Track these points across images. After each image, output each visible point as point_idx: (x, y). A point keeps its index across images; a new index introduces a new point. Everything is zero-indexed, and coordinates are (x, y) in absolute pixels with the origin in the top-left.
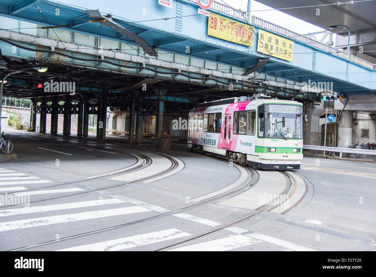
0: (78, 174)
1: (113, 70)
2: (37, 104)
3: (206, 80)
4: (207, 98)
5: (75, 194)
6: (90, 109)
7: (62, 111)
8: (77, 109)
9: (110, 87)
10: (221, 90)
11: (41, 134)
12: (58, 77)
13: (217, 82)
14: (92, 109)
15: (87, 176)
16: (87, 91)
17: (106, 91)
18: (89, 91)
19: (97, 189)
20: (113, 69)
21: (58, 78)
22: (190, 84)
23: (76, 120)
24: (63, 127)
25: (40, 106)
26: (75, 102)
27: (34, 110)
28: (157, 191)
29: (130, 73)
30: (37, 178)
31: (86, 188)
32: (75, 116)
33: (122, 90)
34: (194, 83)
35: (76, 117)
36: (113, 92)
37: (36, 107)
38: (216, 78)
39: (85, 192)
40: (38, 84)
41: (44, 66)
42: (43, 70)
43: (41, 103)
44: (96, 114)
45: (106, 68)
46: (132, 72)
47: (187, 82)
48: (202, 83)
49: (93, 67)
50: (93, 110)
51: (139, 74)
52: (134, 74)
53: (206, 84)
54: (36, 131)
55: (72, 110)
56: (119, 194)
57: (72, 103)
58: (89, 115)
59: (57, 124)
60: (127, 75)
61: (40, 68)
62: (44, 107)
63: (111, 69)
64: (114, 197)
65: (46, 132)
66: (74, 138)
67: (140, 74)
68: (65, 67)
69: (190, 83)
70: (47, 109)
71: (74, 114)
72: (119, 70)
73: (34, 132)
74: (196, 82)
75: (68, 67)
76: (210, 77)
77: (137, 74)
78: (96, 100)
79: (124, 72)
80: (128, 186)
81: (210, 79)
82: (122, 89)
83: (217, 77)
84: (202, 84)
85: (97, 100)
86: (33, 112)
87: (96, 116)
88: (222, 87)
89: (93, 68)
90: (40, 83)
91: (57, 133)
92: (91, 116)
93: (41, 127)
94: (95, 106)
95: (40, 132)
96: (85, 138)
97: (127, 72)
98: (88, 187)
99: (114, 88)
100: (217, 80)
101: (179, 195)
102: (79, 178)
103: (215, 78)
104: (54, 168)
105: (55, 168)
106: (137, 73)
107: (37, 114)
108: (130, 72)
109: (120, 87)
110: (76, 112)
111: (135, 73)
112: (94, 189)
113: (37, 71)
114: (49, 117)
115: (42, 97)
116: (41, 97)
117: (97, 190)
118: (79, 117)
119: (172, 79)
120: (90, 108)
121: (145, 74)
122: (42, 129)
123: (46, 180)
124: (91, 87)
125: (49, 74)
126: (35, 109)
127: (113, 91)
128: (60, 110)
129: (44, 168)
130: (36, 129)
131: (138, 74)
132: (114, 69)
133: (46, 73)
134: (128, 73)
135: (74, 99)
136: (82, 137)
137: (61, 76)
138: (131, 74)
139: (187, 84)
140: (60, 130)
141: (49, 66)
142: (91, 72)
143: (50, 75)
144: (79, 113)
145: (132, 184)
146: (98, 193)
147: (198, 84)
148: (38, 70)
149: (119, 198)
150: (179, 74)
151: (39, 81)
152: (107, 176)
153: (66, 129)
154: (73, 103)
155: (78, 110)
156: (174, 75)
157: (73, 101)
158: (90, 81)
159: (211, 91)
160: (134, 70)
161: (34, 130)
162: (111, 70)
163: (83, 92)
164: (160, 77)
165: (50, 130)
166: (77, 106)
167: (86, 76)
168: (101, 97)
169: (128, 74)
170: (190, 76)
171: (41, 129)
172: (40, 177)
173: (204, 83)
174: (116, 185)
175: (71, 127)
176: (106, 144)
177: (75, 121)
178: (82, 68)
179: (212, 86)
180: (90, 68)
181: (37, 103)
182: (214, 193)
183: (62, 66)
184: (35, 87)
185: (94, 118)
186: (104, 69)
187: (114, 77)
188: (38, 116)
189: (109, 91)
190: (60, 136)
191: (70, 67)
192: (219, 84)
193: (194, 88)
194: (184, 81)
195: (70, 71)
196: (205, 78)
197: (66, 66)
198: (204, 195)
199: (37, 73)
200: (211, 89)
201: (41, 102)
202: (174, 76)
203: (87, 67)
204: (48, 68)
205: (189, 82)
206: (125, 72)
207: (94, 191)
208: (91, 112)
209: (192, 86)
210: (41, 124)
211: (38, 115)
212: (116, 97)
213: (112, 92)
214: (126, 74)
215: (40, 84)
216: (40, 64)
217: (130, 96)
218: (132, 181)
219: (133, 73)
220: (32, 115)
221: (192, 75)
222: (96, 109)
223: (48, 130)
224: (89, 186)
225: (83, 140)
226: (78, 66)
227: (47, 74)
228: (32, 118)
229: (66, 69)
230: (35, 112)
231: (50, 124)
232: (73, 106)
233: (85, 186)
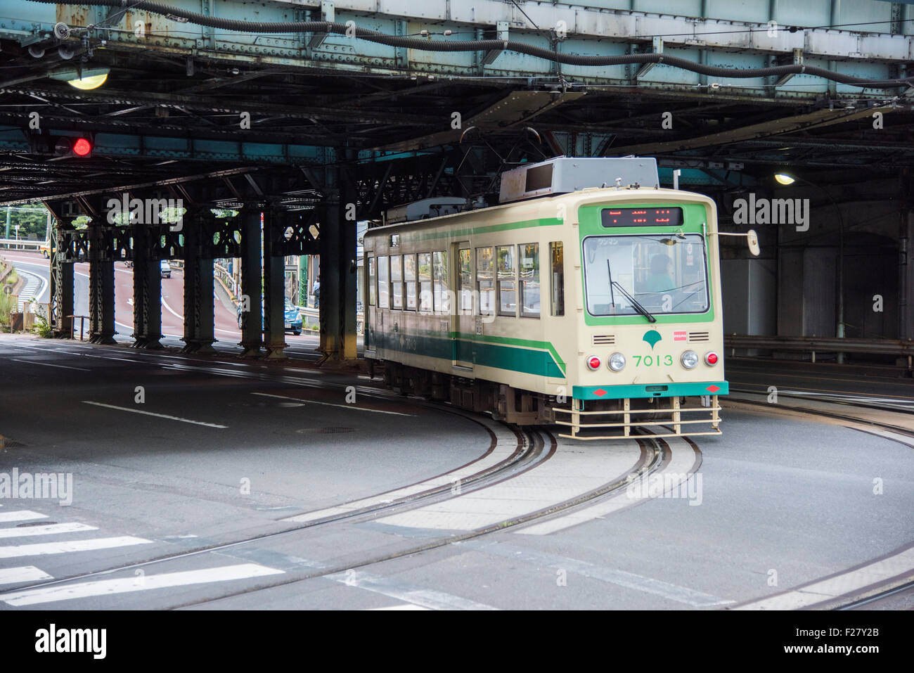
0: (254, 507)
1: (374, 66)
2: (74, 223)
3: (782, 76)
4: (788, 159)
5: (245, 592)
6: (289, 232)
7: (177, 248)
8: (237, 236)
9: (364, 139)
10: (853, 118)
11: (97, 345)
12: (151, 106)
13: (832, 82)
14: (296, 232)
15: (291, 513)
16: (273, 160)
17: (349, 154)
18: (281, 160)
19: (332, 566)
20: (373, 60)
21: (153, 110)
22: (706, 103)
23: (235, 281)
24: (185, 315)
25: (85, 232)
26: (228, 207)
27: (63, 250)
28: (583, 572)
29: (444, 73)
30: (87, 528)
31: (289, 564)
32: (231, 266)
33: (416, 148)
34: (726, 94)
35: (235, 271)
36: (378, 160)
37: (69, 235)
38: (826, 65)
39: (283, 580)
40: (73, 142)
41: (93, 64)
42: (90, 82)
43: (89, 219)
44: (314, 253)
45: (344, 58)
46: (452, 69)
47: (692, 91)
48: (762, 93)
49: (294, 57)
50: (301, 239)
51: (486, 72)
52: (462, 74)
53: (782, 97)
54: (77, 335)
55: (216, 241)
56: (426, 588)
57: (213, 211)
58: (287, 259)
59: (160, 304)
60: (434, 82)
61: (75, 74)
62: (102, 236)
63: (366, 60)
64: (402, 598)
65: (115, 337)
66: (227, 355)
67: (490, 72)
68: (180, 65)
69: (705, 96)
70: (115, 240)
71: (226, 256)
72: (399, 61)
73: (69, 338)
74: (732, 88)
75: (190, 63)
76: (799, 61)
77: (475, 74)
78: (309, 196)
79: (422, 70)
80: (459, 551)
81: (798, 71)
82: (414, 144)
83: (829, 59)
84: (760, 96)
85: (315, 197)
86: (61, 257)
87: (314, 262)
88: (854, 101)
89: (292, 62)
90: (80, 134)
91: (161, 340)
92: (295, 263)
93: (94, 320)
94: (307, 219)
95: (94, 337)
96: (274, 355)
97: (433, 68)
98: (294, 560)
99: (382, 139)
100: (833, 71)
101: (680, 588)
102: (261, 522)
103: (822, 66)
104: (156, 486)
105: (156, 483)
106: (475, 70)
107: (76, 265)
108: (446, 69)
109: (406, 134)
110: (234, 251)
111: (465, 71)
112: (323, 567)
113: (64, 84)
114: (124, 274)
115: (93, 192)
116: (88, 193)
117: (331, 572)
118: (245, 268)
119: (625, 84)
120: (290, 229)
121: (508, 72)
122: (100, 324)
123: (125, 534)
124: (287, 142)
125: (117, 97)
126: (66, 245)
127: (378, 153)
128: (169, 243)
129: (115, 484)
130: (77, 326)
131: (481, 74)
132: (380, 61)
133: (105, 92)
134: (436, 71)
135: (222, 197)
136: (263, 349)
137: (164, 101)
138: (451, 77)
139: (694, 104)
140: (173, 328)
141: (114, 61)
142: (286, 79)
143: (118, 102)
144: (245, 252)
145: (475, 541)
146: (339, 584)
147: (745, 98)
148: (70, 82)
150: (656, 60)
151: (75, 127)
152: (370, 510)
153: (196, 322)
154: (220, 214)
155: (239, 242)
156: (634, 65)
157: (220, 203)
158: (283, 116)
159: (803, 124)
160: (461, 60)
161: (67, 332)
162: (365, 63)
163: (256, 166)
164: (572, 78)
165: (131, 328)
166: (234, 224)
167: (267, 97)
168: (330, 182)
169: (438, 76)
170: (704, 64)
171: (95, 328)
172: (100, 525)
173: (770, 93)
174: (407, 547)
175: (217, 311)
176: (360, 377)
177: (230, 287)
178: (247, 62)
179: (808, 103)
180: (281, 62)
181: (75, 219)
182: (840, 578)
183: (169, 58)
184: (62, 152)
185: (305, 270)
186: (337, 61)
187: (382, 94)
188: (82, 272)
189: (361, 152)
190: (173, 351)
191: (198, 62)
192: (841, 88)
193: (727, 119)
194: (681, 90)
195: (200, 77)
196: (773, 67)
197: (183, 59)
198: (796, 588)
199: (66, 96)
200: (803, 118)
201: (89, 214)
202: (633, 72)
203: (268, 60)
204: (108, 70)
205: (704, 91)
206: (426, 68)
207: (322, 574)
208: (293, 248)
209: (718, 107)
210: (94, 303)
211: (82, 270)
212: (393, 180)
213: (373, 156)
214: (431, 77)
215: (80, 141)
216: (75, 57)
217: (449, 170)
218: (477, 530)
219: (459, 70)
220: (58, 268)
221: (715, 62)
222: (314, 231)
223: (125, 326)
224: (298, 556)
225: (266, 363)
226: (231, 57)
227: (104, 96)
228: (58, 283)
229: (184, 71)
230: (68, 256)
231: (131, 302)
232: (218, 224)
233: (286, 556)
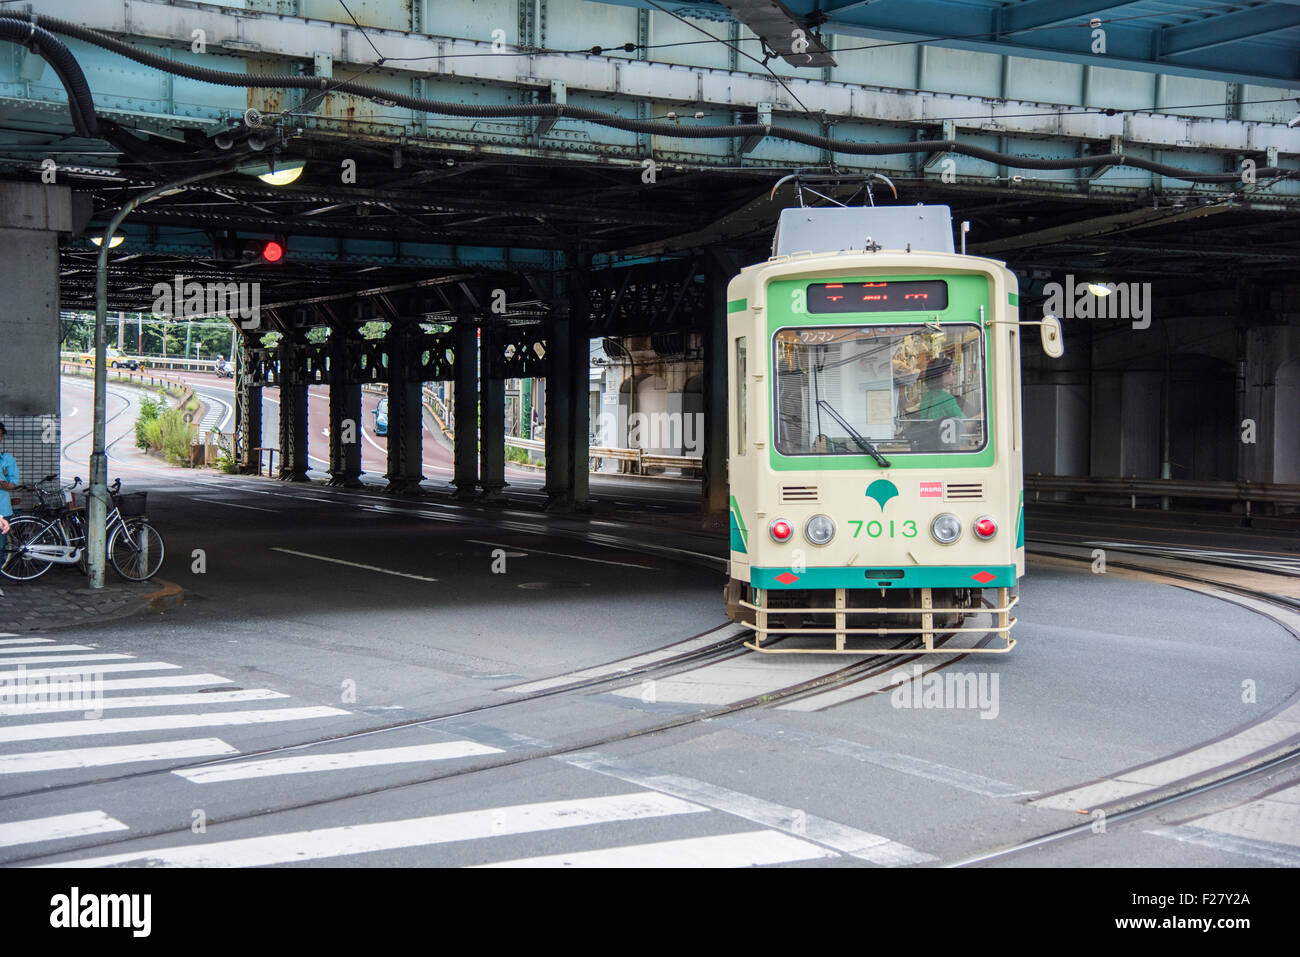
0: (468, 674)
1: (612, 155)
2: (262, 340)
3: (1097, 168)
4: (1105, 265)
5: (459, 773)
6: (510, 351)
7: (380, 369)
8: (450, 356)
9: (599, 242)
10: (1181, 218)
11: (288, 482)
12: (353, 203)
13: (1156, 176)
14: (518, 351)
15: (510, 682)
16: (491, 266)
17: (581, 259)
18: (502, 266)
19: (560, 745)
20: (611, 149)
21: (354, 208)
22: (1006, 199)
23: (446, 409)
24: (389, 449)
25: (275, 351)
26: (439, 322)
27: (250, 372)
28: (857, 756)
29: (694, 163)
30: (278, 695)
31: (512, 743)
32: (443, 390)
33: (661, 251)
34: (1030, 188)
35: (447, 396)
36: (616, 265)
37: (257, 354)
38: (1149, 155)
39: (503, 760)
40: (262, 245)
41: (287, 157)
42: (283, 176)
43: (280, 336)
44: (539, 375)
45: (577, 146)
46: (704, 159)
47: (990, 185)
48: (1073, 187)
49: (518, 146)
50: (524, 359)
51: (744, 162)
52: (716, 164)
53: (1097, 192)
54: (265, 470)
55: (425, 361)
56: (671, 772)
57: (422, 326)
58: (508, 382)
60: (682, 173)
61: (267, 167)
62: (294, 356)
63: (603, 148)
64: (643, 784)
65: (308, 473)
66: (437, 496)
67: (749, 162)
68: (386, 156)
69: (1004, 191)
70: (309, 360)
71: (436, 379)
72: (642, 150)
73: (256, 474)
74: (1038, 182)
75: (398, 154)
76: (1118, 150)
77: (731, 165)
78: (534, 308)
79: (669, 160)
80: (710, 730)
81: (1116, 162)
82: (658, 247)
83: (1154, 148)
84: (1070, 191)
85: (541, 309)
86: (248, 380)
87: (540, 386)
88: (1183, 198)
89: (516, 152)
90: (272, 236)
91: (361, 478)
92: (517, 388)
93: (284, 453)
94: (528, 336)
95: (284, 474)
96: (491, 496)
97: (682, 157)
98: (516, 737)
99: (622, 241)
100: (1157, 161)
101: (973, 776)
102: (476, 691)
103: (1145, 157)
104: (356, 648)
105: (356, 645)
106: (731, 159)
107: (264, 389)
108: (697, 158)
109: (649, 235)
110: (446, 373)
111: (720, 161)
112: (549, 746)
113: (254, 180)
114: (319, 398)
115: (285, 304)
116: (279, 305)
117: (559, 752)
118: (458, 393)
119: (910, 176)
120: (511, 347)
121: (770, 161)
122: (291, 457)
123: (320, 704)
124: (507, 245)
125: (313, 194)
126: (253, 366)
127: (616, 258)
128: (370, 364)
129: (309, 646)
130: (265, 460)
131: (739, 165)
132: (619, 149)
133: (299, 188)
134: (685, 161)
135: (433, 309)
136: (479, 489)
137: (367, 198)
138: (702, 168)
139: (990, 200)
140: (375, 463)
141: (310, 152)
142: (508, 172)
143: (314, 199)
144: (459, 375)
145: (729, 718)
146: (568, 767)
147: (1053, 194)
148: (260, 177)
149: (671, 791)
150: (947, 149)
151: (266, 228)
152: (604, 680)
153: (402, 456)
154: (429, 329)
155: (451, 363)
156: (920, 154)
157: (430, 316)
158: (504, 214)
159: (1122, 225)
160: (712, 149)
161: (254, 467)
162: (601, 152)
163: (473, 273)
164: (847, 170)
165: (326, 463)
166: (446, 341)
167: (486, 193)
168: (559, 291)
169: (688, 167)
170: (1004, 153)
171: (285, 463)
172: (291, 693)
173: (1083, 187)
174: (649, 724)
175: (425, 443)
176: (593, 522)
177: (440, 416)
178: (463, 152)
179: (1128, 200)
180: (504, 151)
181: (264, 335)
182: (1164, 764)
183: (372, 148)
184: (250, 258)
185: (528, 396)
186: (568, 150)
187: (620, 188)
188: (271, 398)
189: (595, 257)
190: (374, 490)
191: (408, 153)
192: (1168, 182)
193: (1031, 218)
194: (976, 184)
195: (409, 170)
196: (1086, 157)
197: (389, 149)
198: (1112, 777)
199: (256, 194)
200: (1123, 217)
201: (280, 330)
202: (919, 162)
203: (488, 149)
204: (304, 163)
205: (1004, 184)
206: (674, 158)
207: (547, 755)
208: (515, 370)
209: (1021, 204)
210: (284, 434)
211: (272, 396)
212: (633, 290)
213: (610, 261)
214: (679, 167)
215: (271, 245)
216: (266, 148)
217: (700, 278)
218: (731, 705)
219: (713, 160)
220: (244, 392)
221: (1016, 150)
222: (540, 350)
223: (319, 461)
224: (520, 733)
225: (481, 505)
226: (445, 146)
227: (299, 192)
228: (244, 410)
229: (391, 163)
230: (256, 379)
231: (327, 432)
232: (428, 341)
233: (505, 732)
